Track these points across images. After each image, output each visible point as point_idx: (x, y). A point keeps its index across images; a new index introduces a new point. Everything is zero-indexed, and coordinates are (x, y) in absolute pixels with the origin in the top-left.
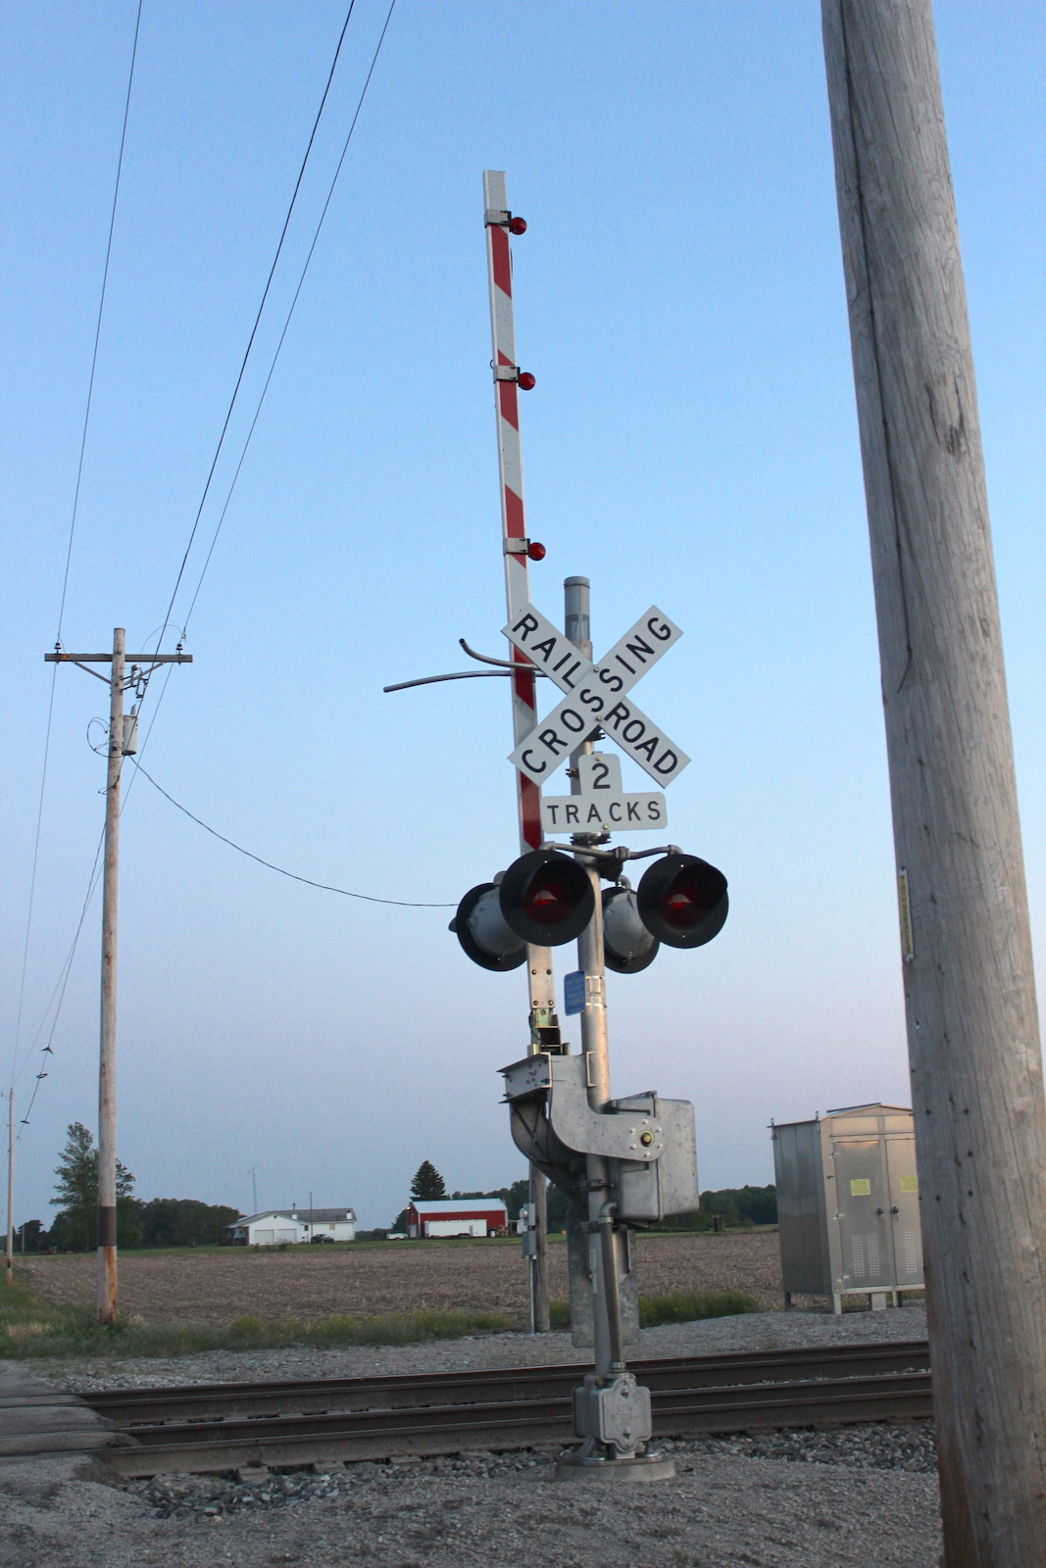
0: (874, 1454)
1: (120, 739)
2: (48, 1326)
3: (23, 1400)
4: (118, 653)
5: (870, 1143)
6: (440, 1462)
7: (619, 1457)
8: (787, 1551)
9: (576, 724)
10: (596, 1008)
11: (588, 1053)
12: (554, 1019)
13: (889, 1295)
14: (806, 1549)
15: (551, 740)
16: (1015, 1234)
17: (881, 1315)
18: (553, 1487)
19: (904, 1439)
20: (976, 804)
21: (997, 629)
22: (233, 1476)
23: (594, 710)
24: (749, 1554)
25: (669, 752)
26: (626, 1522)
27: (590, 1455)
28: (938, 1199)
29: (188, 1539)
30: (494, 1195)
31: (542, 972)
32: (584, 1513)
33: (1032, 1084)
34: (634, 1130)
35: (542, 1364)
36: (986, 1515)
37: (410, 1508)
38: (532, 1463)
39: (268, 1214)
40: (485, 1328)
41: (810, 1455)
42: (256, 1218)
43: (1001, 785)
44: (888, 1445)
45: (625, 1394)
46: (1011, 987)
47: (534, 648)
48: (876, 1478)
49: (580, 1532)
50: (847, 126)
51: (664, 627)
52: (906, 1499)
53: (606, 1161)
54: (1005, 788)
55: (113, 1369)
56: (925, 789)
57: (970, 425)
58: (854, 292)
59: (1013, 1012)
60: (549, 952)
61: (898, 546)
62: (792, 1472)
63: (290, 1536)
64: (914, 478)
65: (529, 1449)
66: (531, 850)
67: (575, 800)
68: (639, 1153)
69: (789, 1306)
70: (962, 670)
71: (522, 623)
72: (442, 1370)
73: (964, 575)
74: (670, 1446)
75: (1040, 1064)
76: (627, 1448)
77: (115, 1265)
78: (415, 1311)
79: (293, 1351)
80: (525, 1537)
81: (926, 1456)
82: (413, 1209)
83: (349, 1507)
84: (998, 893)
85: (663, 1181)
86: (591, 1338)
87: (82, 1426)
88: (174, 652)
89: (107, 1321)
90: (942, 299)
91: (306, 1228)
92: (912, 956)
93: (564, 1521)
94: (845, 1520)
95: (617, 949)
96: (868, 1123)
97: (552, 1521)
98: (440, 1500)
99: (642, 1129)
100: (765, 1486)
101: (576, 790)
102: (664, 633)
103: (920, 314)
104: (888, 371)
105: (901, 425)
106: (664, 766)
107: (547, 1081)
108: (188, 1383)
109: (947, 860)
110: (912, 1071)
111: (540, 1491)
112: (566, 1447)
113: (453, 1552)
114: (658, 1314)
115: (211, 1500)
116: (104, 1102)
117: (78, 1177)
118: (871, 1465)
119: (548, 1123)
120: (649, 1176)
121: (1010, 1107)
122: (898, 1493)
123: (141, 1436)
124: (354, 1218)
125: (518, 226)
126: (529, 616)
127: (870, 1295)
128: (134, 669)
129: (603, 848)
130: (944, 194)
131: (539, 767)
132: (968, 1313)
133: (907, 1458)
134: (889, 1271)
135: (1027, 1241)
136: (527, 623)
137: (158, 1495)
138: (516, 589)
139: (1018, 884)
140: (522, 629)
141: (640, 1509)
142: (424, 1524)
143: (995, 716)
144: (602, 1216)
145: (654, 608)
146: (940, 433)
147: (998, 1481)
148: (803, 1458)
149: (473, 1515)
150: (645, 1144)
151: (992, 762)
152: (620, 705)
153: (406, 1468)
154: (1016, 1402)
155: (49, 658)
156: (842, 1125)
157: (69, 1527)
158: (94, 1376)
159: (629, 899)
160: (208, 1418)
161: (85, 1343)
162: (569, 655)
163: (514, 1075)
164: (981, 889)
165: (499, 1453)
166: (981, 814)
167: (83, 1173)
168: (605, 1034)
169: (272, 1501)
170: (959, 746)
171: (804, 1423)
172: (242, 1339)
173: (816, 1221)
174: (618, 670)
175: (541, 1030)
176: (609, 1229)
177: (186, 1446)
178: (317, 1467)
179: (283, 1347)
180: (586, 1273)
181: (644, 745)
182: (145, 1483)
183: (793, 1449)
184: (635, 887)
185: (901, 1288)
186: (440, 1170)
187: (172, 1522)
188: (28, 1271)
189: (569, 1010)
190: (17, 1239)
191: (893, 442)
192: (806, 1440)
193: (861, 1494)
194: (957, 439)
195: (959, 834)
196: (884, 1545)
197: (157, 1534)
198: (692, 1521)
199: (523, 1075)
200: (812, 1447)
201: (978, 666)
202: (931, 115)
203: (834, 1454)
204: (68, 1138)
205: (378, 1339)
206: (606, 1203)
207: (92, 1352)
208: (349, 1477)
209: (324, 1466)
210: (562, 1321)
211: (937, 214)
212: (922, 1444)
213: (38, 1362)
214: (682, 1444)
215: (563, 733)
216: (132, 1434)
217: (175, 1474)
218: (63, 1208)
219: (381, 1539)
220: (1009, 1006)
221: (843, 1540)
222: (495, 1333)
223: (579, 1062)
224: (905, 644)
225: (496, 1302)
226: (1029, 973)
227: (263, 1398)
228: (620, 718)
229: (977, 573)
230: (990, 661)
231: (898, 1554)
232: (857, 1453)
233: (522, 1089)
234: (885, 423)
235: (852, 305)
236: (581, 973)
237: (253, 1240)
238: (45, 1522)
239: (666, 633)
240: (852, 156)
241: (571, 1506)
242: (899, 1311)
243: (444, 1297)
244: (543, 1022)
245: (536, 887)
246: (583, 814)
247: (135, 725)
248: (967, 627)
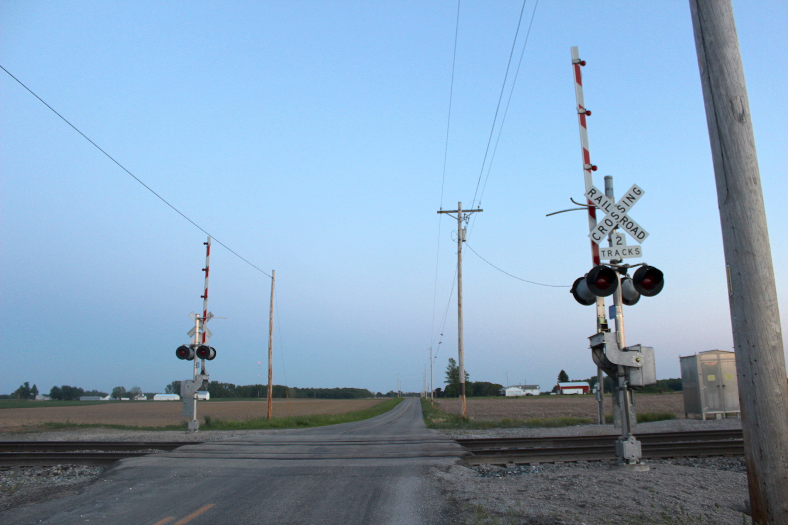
0: (719, 466)
1: (461, 237)
2: (445, 420)
3: (438, 441)
4: (459, 210)
5: (714, 363)
6: (570, 464)
7: (631, 463)
8: (689, 495)
9: (610, 224)
10: (620, 317)
11: (618, 332)
12: (606, 321)
13: (722, 414)
14: (696, 495)
15: (602, 229)
16: (773, 388)
17: (720, 421)
18: (608, 472)
19: (729, 462)
20: (754, 241)
21: (759, 181)
22: (504, 466)
23: (616, 219)
24: (676, 496)
25: (642, 232)
26: (634, 484)
27: (621, 462)
28: (744, 376)
29: (492, 484)
30: (585, 381)
31: (601, 306)
32: (619, 480)
33: (777, 337)
34: (634, 357)
35: (603, 434)
36: (765, 483)
37: (561, 477)
38: (601, 465)
39: (511, 386)
40: (583, 422)
41: (696, 465)
42: (508, 387)
43: (763, 234)
44: (724, 463)
45: (632, 443)
46: (769, 304)
47: (595, 200)
48: (720, 473)
49: (618, 486)
50: (697, 16)
51: (639, 191)
52: (731, 481)
53: (624, 367)
54: (764, 236)
55: (465, 433)
56: (735, 237)
57: (747, 112)
58: (702, 71)
59: (770, 312)
60: (603, 299)
61: (722, 155)
62: (690, 470)
63: (523, 484)
64: (727, 132)
65: (600, 461)
66: (596, 265)
67: (611, 249)
68: (635, 364)
69: (687, 417)
70: (747, 196)
71: (591, 192)
72: (569, 435)
73: (746, 164)
74: (647, 461)
75: (780, 330)
76: (633, 461)
77: (465, 401)
78: (560, 417)
79: (521, 429)
80: (600, 487)
81: (738, 467)
82: (558, 385)
83: (542, 476)
84: (763, 272)
85: (644, 374)
86: (620, 425)
87: (456, 449)
88: (477, 208)
89: (463, 419)
90: (734, 71)
91: (524, 391)
92: (732, 294)
93: (612, 483)
94: (710, 487)
95: (626, 297)
96: (714, 356)
97: (609, 483)
98: (571, 475)
99: (637, 357)
100: (681, 474)
101: (611, 245)
102: (639, 193)
103: (727, 76)
104: (716, 97)
105: (721, 114)
106: (640, 236)
107: (604, 341)
108: (489, 437)
109: (744, 261)
110: (733, 333)
111: (604, 473)
112: (612, 460)
113: (576, 491)
114: (642, 419)
115: (498, 472)
116: (460, 350)
117: (452, 374)
118: (718, 470)
119: (605, 355)
120: (639, 372)
121: (770, 345)
122: (729, 478)
123: (475, 452)
124: (539, 388)
125: (583, 63)
126: (593, 189)
127: (715, 414)
128: (465, 214)
129: (621, 264)
130: (734, 35)
131: (598, 238)
132: (756, 414)
133: (731, 468)
134: (722, 406)
135: (777, 390)
136: (592, 192)
137: (481, 470)
138: (588, 181)
139: (770, 268)
140: (591, 194)
141: (638, 480)
142: (566, 482)
143: (760, 211)
144: (624, 385)
145: (635, 185)
146: (736, 116)
147: (769, 472)
148: (694, 466)
149: (582, 480)
150: (637, 361)
151: (759, 226)
152: (625, 217)
153: (559, 465)
154: (775, 445)
155: (438, 212)
156: (704, 357)
157: (455, 478)
158: (460, 435)
159: (630, 281)
160: (496, 448)
161: (456, 425)
162: (606, 202)
163: (593, 339)
164: (757, 271)
165: (590, 461)
166: (756, 245)
167: (454, 373)
168: (623, 325)
169: (517, 473)
170: (747, 222)
171: (694, 455)
172: (505, 425)
173: (696, 390)
174: (624, 205)
175: (602, 324)
176: (626, 389)
177: (489, 456)
178: (531, 464)
179: (518, 427)
180: (618, 404)
181: (633, 230)
182: (477, 467)
183: (690, 463)
184: (632, 276)
185: (727, 412)
186: (567, 373)
187: (486, 478)
188: (438, 403)
189: (611, 318)
190: (434, 393)
191: (719, 120)
192: (695, 461)
193: (715, 478)
194: (742, 118)
195: (748, 252)
196: (724, 495)
197: (481, 482)
198: (656, 484)
199: (596, 339)
200: (696, 463)
201: (753, 194)
202: (727, 9)
203: (704, 465)
204: (449, 362)
205: (549, 425)
206: (624, 381)
207: (459, 427)
208: (542, 467)
209: (533, 464)
210: (610, 421)
211: (731, 42)
212: (737, 463)
213: (442, 430)
214: (651, 461)
215: (606, 227)
216: (473, 452)
217: (486, 464)
218: (448, 384)
219: (553, 486)
220: (768, 310)
221: (709, 493)
222: (587, 424)
223: (615, 335)
224: (726, 188)
225: (587, 415)
226: (775, 299)
227: (513, 443)
228: (625, 221)
229: (751, 162)
230: (757, 192)
231: (729, 498)
232: (713, 465)
233: (596, 343)
234: (716, 114)
235: (702, 75)
236: (614, 306)
237: (507, 394)
238: (447, 476)
239: (639, 192)
240: (699, 26)
241: (615, 478)
242: (727, 420)
243: (569, 413)
244: (602, 322)
245: (598, 278)
246: (613, 253)
247: (466, 232)
248: (748, 181)
